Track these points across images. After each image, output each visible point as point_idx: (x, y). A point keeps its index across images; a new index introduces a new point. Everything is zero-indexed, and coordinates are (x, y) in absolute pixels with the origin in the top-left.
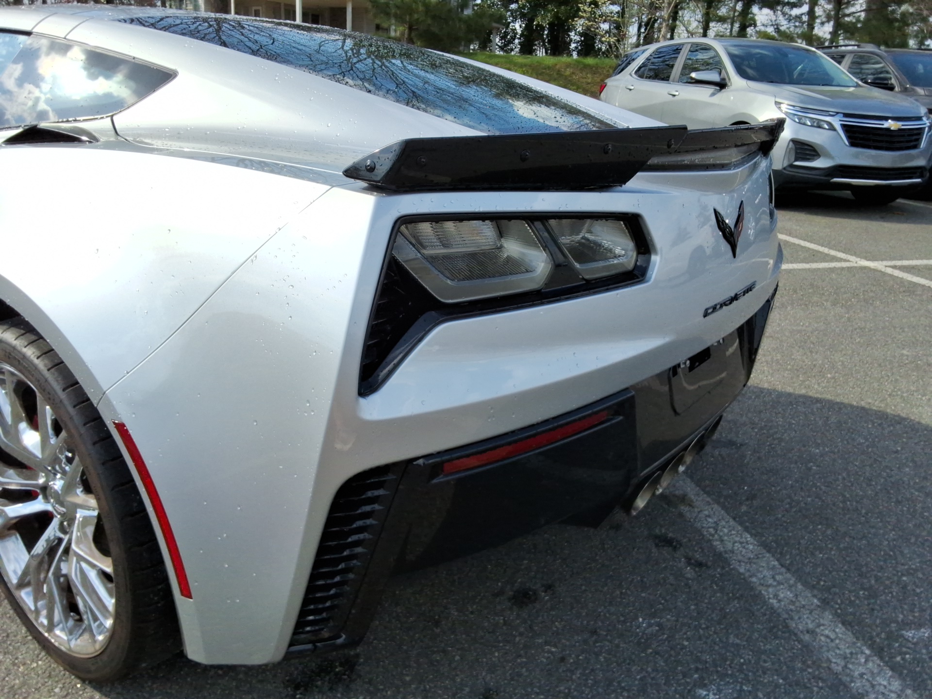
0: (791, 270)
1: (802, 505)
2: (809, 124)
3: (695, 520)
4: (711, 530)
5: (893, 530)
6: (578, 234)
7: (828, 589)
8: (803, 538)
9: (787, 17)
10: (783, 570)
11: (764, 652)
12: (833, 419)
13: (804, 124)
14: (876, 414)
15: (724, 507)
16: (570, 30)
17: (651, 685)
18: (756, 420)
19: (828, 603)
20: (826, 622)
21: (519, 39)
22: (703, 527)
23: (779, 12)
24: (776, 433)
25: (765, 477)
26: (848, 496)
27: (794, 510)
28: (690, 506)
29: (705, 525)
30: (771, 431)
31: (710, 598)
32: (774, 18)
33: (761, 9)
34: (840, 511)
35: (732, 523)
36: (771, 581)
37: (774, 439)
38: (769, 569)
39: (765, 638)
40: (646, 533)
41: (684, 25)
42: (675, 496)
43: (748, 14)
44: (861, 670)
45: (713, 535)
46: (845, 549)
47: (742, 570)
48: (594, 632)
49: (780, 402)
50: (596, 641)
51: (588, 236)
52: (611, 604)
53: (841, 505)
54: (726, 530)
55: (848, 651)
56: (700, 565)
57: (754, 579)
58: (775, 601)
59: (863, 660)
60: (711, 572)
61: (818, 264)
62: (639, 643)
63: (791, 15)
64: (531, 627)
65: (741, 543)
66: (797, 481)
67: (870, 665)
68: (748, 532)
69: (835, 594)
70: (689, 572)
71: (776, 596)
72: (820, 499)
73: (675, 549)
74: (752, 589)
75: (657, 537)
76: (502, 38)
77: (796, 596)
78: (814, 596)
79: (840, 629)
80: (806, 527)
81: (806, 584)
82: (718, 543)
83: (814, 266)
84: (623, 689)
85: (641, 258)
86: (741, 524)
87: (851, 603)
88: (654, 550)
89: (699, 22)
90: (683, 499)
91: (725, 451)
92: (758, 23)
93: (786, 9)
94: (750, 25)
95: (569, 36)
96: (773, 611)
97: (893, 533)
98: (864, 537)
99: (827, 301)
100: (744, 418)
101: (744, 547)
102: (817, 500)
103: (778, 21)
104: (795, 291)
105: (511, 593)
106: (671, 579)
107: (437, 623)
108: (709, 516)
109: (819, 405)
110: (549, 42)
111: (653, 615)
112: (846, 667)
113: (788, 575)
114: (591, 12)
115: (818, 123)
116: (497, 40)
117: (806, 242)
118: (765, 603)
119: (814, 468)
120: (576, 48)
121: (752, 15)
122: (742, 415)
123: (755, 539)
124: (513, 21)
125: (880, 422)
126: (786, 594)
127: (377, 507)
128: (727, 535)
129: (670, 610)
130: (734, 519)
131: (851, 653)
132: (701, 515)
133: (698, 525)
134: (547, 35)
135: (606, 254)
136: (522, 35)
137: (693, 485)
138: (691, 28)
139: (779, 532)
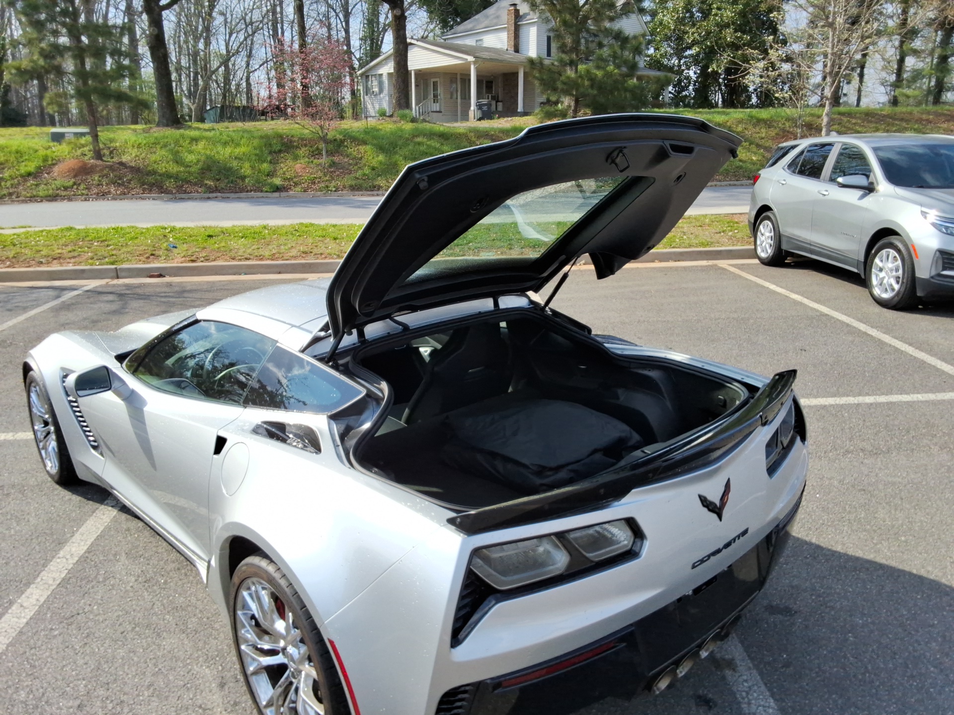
1: (827, 675)
3: (733, 685)
4: (744, 694)
5: (895, 703)
12: (888, 588)
14: (930, 583)
15: (761, 674)
18: (818, 586)
21: (694, 85)
22: (738, 691)
24: (830, 601)
25: (804, 646)
26: (870, 668)
27: (818, 679)
28: (734, 670)
29: (739, 689)
30: (826, 599)
34: (858, 683)
35: (763, 688)
37: (826, 608)
40: (691, 693)
42: (724, 660)
45: (743, 698)
49: (845, 567)
53: (860, 677)
54: (755, 695)
61: (944, 394)
65: (764, 706)
66: (831, 652)
68: (773, 697)
72: (844, 669)
73: (710, 708)
75: (699, 697)
76: (675, 86)
80: (822, 696)
82: (745, 706)
85: (637, 542)
86: (770, 690)
88: (694, 708)
90: (731, 664)
91: (779, 618)
97: (895, 706)
100: (807, 583)
101: (765, 711)
102: (842, 670)
108: (746, 681)
116: (671, 88)
117: (943, 363)
119: (851, 639)
122: (807, 580)
123: (776, 704)
124: (687, 69)
125: (930, 592)
127: (464, 703)
128: (756, 699)
130: (766, 684)
132: (741, 680)
133: (735, 689)
134: (723, 79)
136: (695, 82)
137: (742, 651)
138: (887, 56)
139: (798, 699)
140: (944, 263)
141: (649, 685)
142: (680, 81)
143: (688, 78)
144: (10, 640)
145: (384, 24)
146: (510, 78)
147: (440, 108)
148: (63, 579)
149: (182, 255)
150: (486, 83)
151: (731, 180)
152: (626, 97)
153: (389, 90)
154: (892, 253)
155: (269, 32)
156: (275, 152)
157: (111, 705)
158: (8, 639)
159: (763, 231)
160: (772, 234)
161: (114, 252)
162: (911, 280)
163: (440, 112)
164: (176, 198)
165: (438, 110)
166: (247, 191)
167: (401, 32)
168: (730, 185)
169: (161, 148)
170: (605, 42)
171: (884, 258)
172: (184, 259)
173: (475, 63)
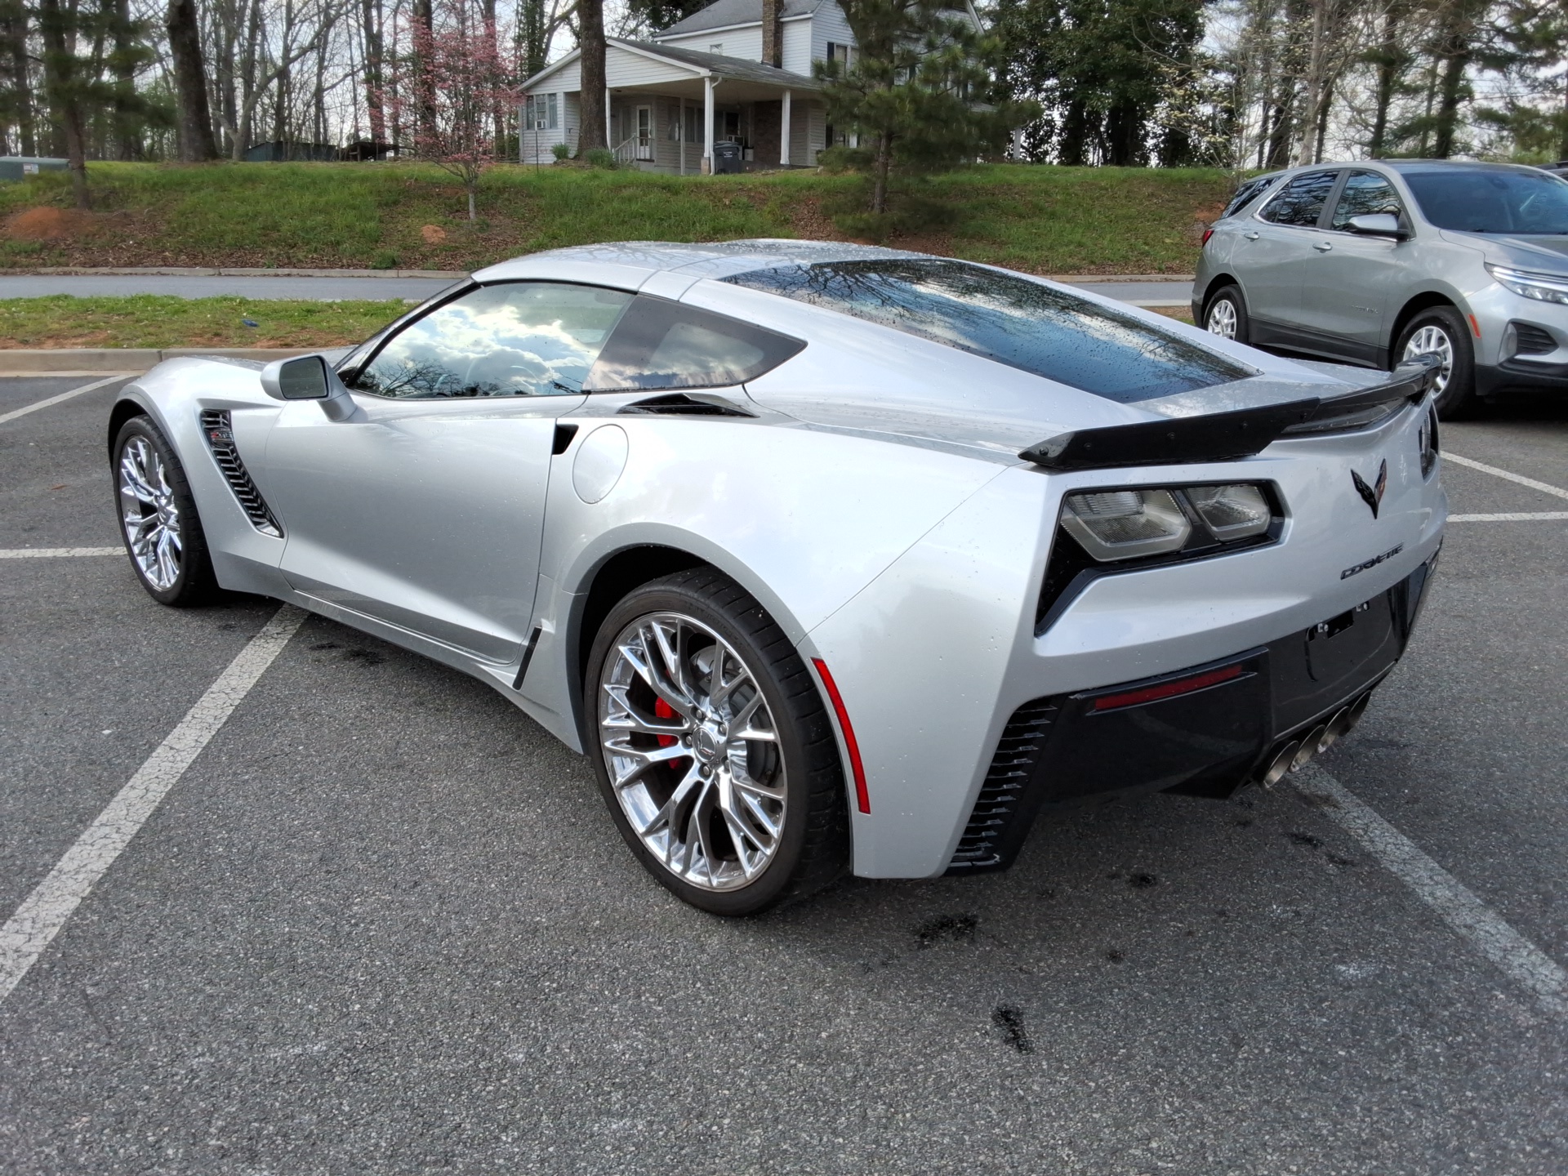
0: (1502, 522)
1: (1477, 811)
2: (1540, 297)
3: (1340, 821)
4: (1361, 832)
6: (1212, 498)
7: (1495, 892)
8: (1472, 842)
9: (1528, 82)
10: (1444, 871)
11: (1414, 940)
12: (1532, 720)
13: (1533, 298)
15: (1377, 810)
16: (1144, 117)
17: (1287, 959)
18: (1428, 718)
19: (1493, 903)
20: (1487, 919)
21: (1060, 135)
23: (1514, 75)
24: (1453, 733)
25: (1432, 781)
26: (1536, 803)
27: (1465, 815)
28: (1335, 806)
29: (1351, 826)
30: (1446, 732)
31: (1355, 892)
32: (1504, 84)
33: (1481, 71)
34: (1524, 819)
35: (1386, 825)
36: (1428, 881)
37: (1449, 740)
38: (1426, 869)
39: (1416, 928)
40: (1280, 832)
41: (1345, 98)
42: (1317, 796)
43: (1457, 80)
44: (1521, 960)
45: (1361, 836)
46: (1523, 855)
47: (1394, 869)
48: (1222, 913)
49: (1462, 698)
50: (1226, 921)
51: (1223, 500)
52: (1241, 891)
53: (1525, 813)
54: (1377, 832)
55: (1509, 945)
56: (1344, 862)
57: (1408, 878)
58: (1430, 899)
59: (1525, 954)
60: (1358, 870)
62: (1273, 925)
63: (1536, 79)
64: (1153, 906)
65: (1395, 845)
66: (1473, 787)
67: (1533, 957)
68: (1405, 834)
69: (1503, 895)
70: (1331, 868)
71: (1432, 894)
72: (1500, 805)
73: (1315, 847)
74: (1404, 886)
75: (1294, 836)
76: (1029, 136)
77: (1456, 896)
78: (1479, 897)
79: (1503, 926)
80: (1478, 833)
81: (1469, 885)
82: (1368, 843)
83: (1539, 516)
84: (1257, 960)
85: (1276, 520)
86: (1397, 827)
87: (1520, 905)
88: (1290, 847)
89: (1372, 91)
90: (1327, 800)
91: (1382, 752)
92: (1477, 96)
93: (1528, 69)
94: (1462, 99)
95: (1144, 127)
96: (1426, 906)
98: (1549, 844)
99: (1549, 567)
100: (1412, 716)
101: (1398, 849)
102: (1496, 806)
103: (1512, 90)
104: (1504, 554)
105: (1128, 877)
106: (1311, 874)
107: (1052, 896)
108: (1358, 818)
109: (1515, 703)
110: (1110, 137)
111: (1290, 904)
112: (1505, 957)
113: (1450, 876)
114: (1183, 96)
115: (1553, 296)
116: (1023, 138)
118: (1418, 899)
119: (1498, 773)
120: (1156, 146)
121: (1464, 82)
122: (1410, 712)
123: (1412, 842)
124: (1049, 108)
126: (1443, 893)
128: (1379, 836)
129: (1309, 900)
130: (1389, 822)
131: (1513, 947)
132: (1348, 816)
133: (1345, 826)
134: (1107, 127)
135: (1240, 518)
136: (1062, 130)
137: (1340, 786)
138: (1357, 103)
139: (1443, 836)
140: (1520, 342)
141: (1261, 774)
142: (1036, 129)
143: (1050, 123)
144: (170, 786)
145: (552, 17)
146: (767, 110)
147: (651, 155)
148: (230, 717)
149: (269, 336)
150: (727, 117)
151: (1132, 273)
152: (969, 133)
153: (566, 122)
154: (1436, 331)
155: (358, 21)
156: (387, 205)
157: (375, 856)
158: (166, 786)
159: (1218, 316)
160: (1234, 320)
161: (151, 330)
162: (1467, 368)
163: (651, 160)
164: (220, 274)
165: (648, 157)
166: (342, 267)
167: (595, 20)
168: (1131, 280)
169: (192, 192)
170: (938, 42)
171: (1423, 341)
172: (272, 343)
173: (713, 79)
